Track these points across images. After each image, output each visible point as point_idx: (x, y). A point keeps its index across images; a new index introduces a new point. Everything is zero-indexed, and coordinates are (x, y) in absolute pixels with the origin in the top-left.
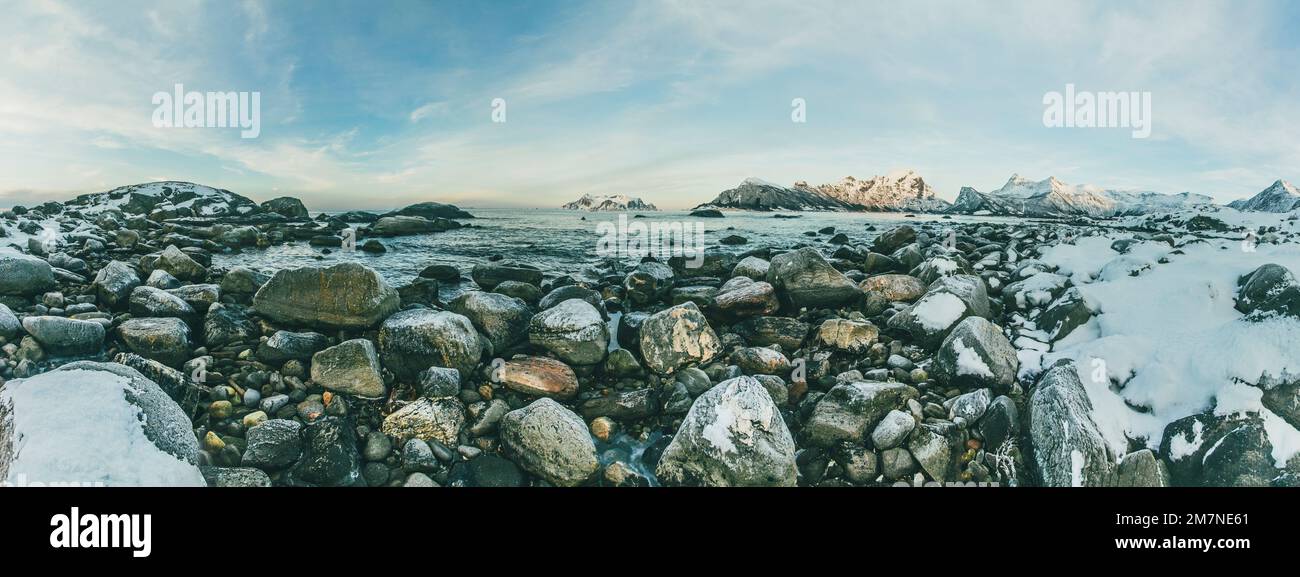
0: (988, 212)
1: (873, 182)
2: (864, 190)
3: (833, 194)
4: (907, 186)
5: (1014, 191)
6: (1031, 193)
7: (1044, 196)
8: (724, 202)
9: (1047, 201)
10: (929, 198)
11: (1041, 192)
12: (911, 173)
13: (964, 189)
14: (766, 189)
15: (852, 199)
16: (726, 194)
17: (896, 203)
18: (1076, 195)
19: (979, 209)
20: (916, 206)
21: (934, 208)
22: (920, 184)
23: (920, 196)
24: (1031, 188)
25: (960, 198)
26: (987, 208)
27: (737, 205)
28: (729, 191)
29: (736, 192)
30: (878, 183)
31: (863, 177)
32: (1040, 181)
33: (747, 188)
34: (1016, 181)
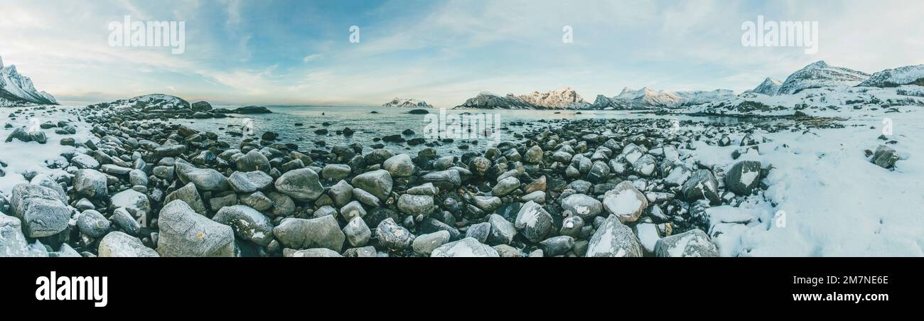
0: (612, 108)
1: (549, 94)
2: (544, 98)
3: (527, 101)
4: (567, 96)
5: (625, 96)
6: (635, 97)
7: (641, 98)
8: (469, 105)
9: (643, 100)
10: (580, 102)
11: (640, 95)
12: (569, 89)
13: (598, 96)
14: (491, 97)
15: (538, 104)
16: (470, 101)
17: (562, 105)
18: (659, 96)
19: (607, 107)
20: (573, 106)
21: (583, 106)
22: (574, 94)
23: (574, 101)
24: (634, 94)
25: (597, 101)
26: (611, 106)
27: (476, 106)
28: (471, 99)
29: (475, 99)
30: (551, 94)
31: (543, 91)
32: (639, 89)
33: (481, 97)
34: (626, 91)
